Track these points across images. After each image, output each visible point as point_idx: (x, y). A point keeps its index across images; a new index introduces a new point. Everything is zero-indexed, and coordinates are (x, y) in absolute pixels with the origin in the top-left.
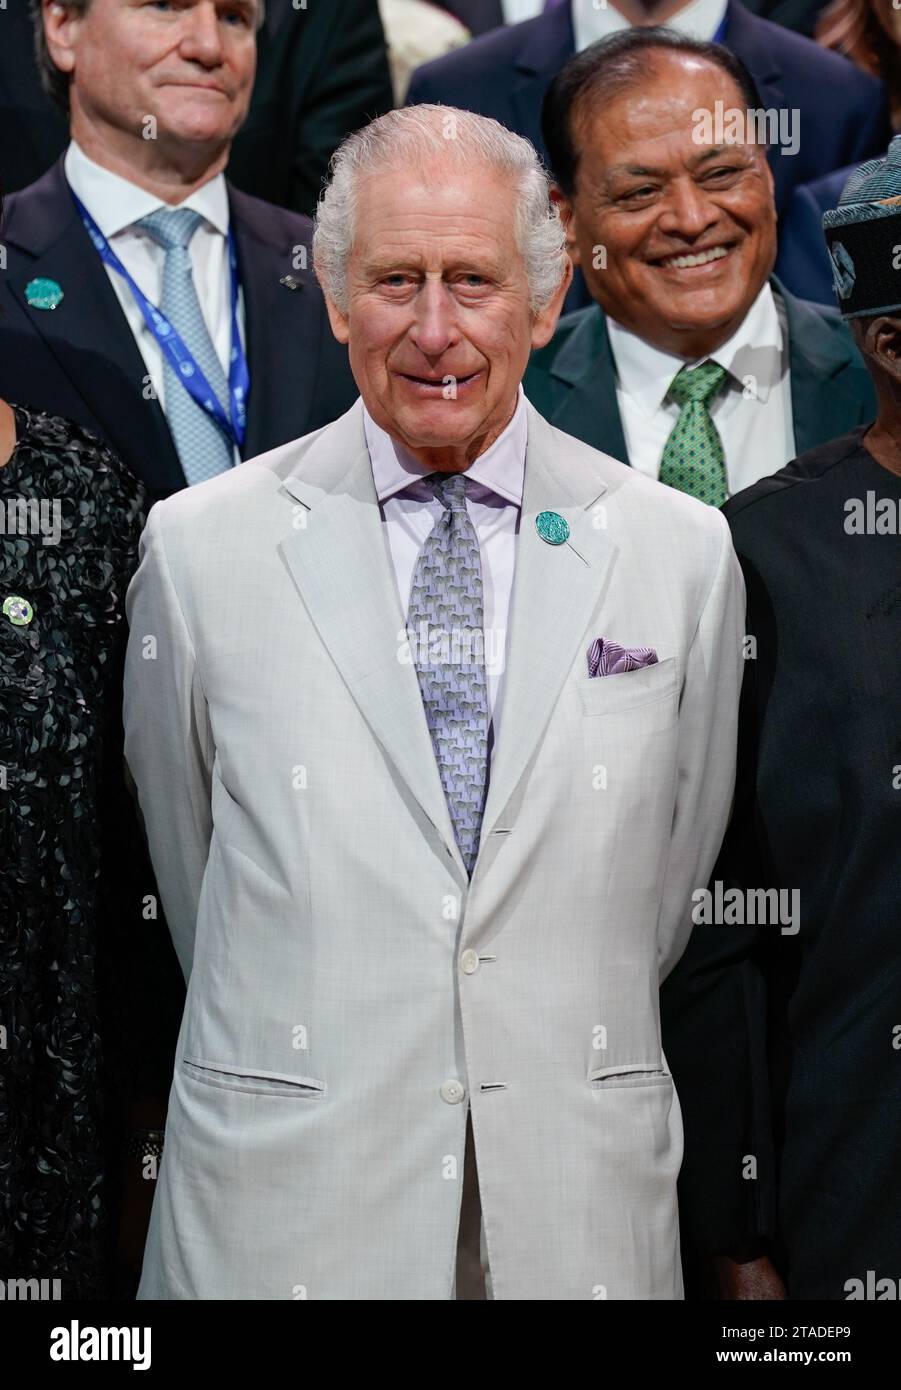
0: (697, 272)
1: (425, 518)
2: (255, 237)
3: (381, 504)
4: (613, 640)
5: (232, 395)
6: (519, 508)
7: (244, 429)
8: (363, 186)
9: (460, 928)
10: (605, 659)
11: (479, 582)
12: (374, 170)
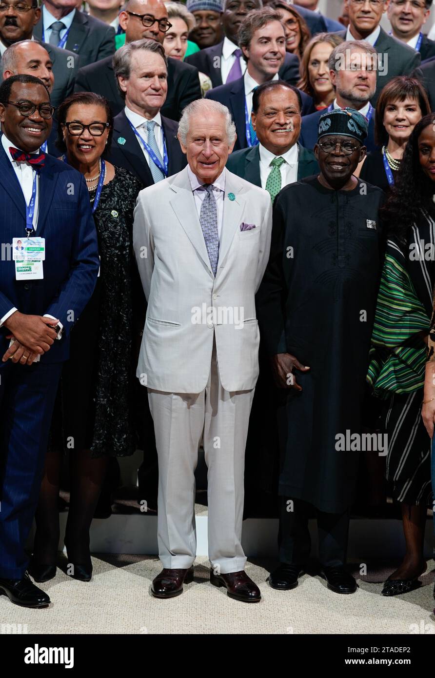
0: (282, 134)
1: (203, 195)
2: (168, 128)
3: (193, 191)
4: (246, 223)
5: (165, 164)
6: (224, 192)
7: (167, 172)
8: (191, 118)
9: (213, 289)
10: (244, 227)
11: (216, 210)
12: (194, 115)
